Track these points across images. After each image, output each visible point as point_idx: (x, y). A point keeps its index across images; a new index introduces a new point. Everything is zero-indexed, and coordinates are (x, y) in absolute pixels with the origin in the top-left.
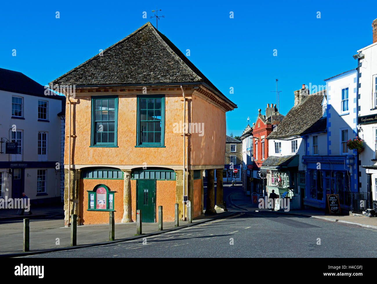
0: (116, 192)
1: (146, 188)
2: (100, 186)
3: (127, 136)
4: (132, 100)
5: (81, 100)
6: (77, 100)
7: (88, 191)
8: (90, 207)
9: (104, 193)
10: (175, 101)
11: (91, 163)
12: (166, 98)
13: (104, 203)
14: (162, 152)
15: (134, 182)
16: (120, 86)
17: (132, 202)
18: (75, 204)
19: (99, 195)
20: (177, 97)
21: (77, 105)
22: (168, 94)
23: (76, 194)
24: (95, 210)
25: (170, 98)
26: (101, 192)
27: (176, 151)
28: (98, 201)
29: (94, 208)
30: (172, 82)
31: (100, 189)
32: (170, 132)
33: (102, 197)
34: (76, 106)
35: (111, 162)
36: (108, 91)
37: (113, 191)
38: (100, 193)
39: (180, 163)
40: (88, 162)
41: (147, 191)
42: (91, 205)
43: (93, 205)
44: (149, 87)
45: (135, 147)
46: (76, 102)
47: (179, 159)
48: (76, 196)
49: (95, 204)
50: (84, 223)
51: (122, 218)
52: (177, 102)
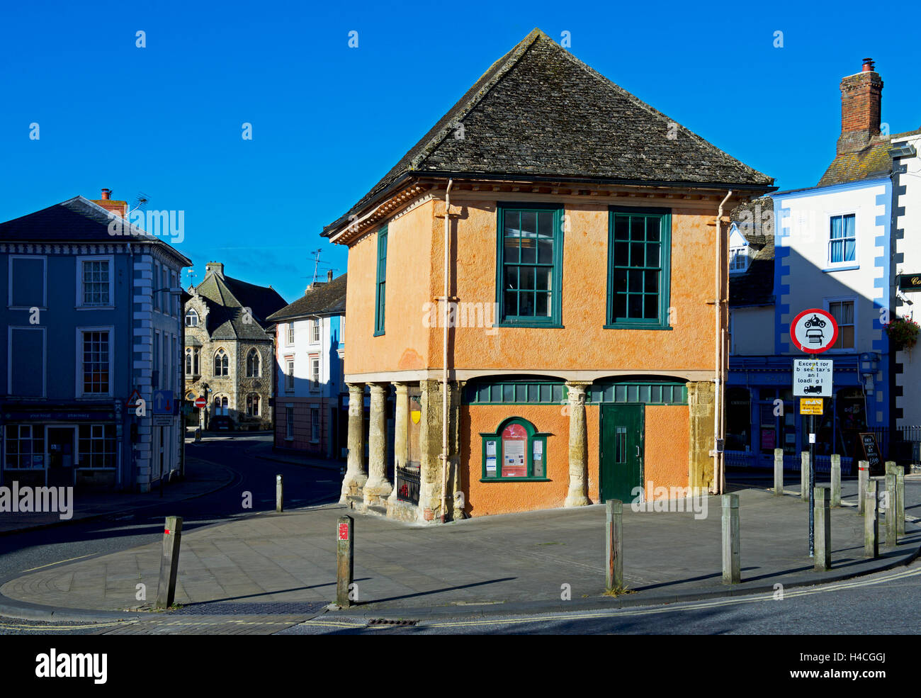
0: (550, 435)
1: (622, 424)
2: (512, 422)
3: (586, 300)
4: (597, 217)
5: (470, 210)
6: (460, 208)
7: (482, 435)
8: (485, 472)
9: (522, 439)
10: (693, 224)
11: (498, 365)
12: (675, 217)
13: (522, 462)
14: (665, 340)
15: (594, 412)
16: (584, 182)
17: (589, 457)
18: (456, 466)
19: (508, 444)
20: (699, 216)
21: (461, 222)
22: (678, 209)
23: (457, 443)
24: (500, 478)
25: (682, 216)
26: (514, 437)
27: (697, 339)
28: (507, 457)
29: (496, 476)
30: (710, 182)
31: (511, 429)
32: (683, 296)
33: (516, 448)
34: (459, 224)
35: (547, 364)
36: (549, 191)
37: (545, 432)
38: (511, 439)
39: (704, 366)
40: (491, 363)
41: (625, 431)
42: (488, 469)
43: (495, 469)
44: (653, 189)
45: (605, 328)
46: (459, 213)
47: (703, 357)
48: (457, 447)
49: (500, 467)
50: (471, 513)
51: (565, 495)
52: (698, 226)
